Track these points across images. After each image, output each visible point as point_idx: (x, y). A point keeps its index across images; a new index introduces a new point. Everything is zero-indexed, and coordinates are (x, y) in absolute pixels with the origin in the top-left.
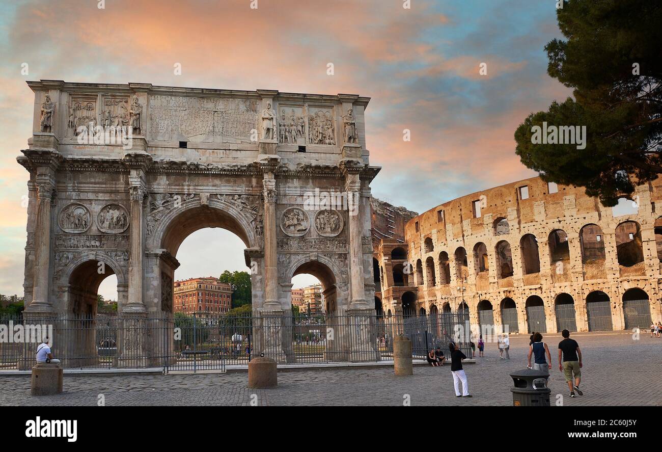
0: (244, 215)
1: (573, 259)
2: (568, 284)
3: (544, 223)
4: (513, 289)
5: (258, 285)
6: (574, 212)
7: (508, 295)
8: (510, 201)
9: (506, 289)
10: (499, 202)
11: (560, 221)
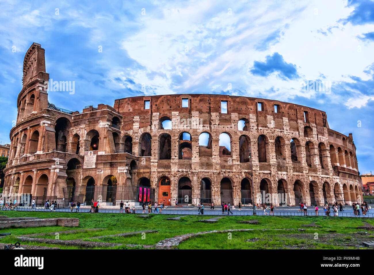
1: (287, 157)
2: (285, 173)
6: (288, 128)
8: (251, 109)
9: (247, 171)
10: (244, 107)
11: (281, 132)
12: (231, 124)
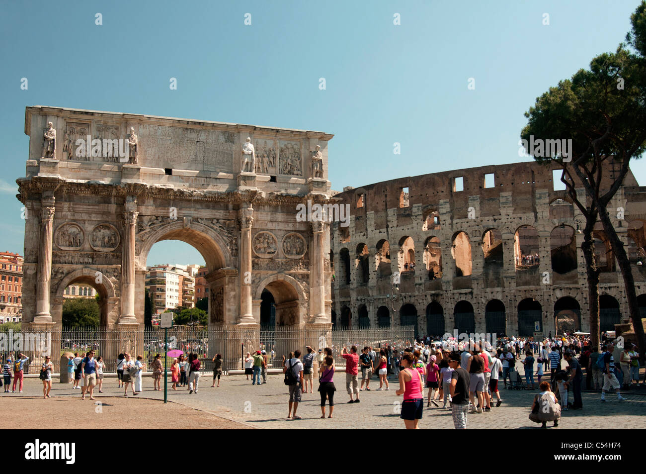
0: (221, 238)
2: (499, 289)
3: (479, 220)
4: (441, 293)
5: (232, 300)
6: (510, 211)
7: (435, 299)
8: (443, 192)
10: (430, 192)
11: (495, 220)
12: (412, 223)
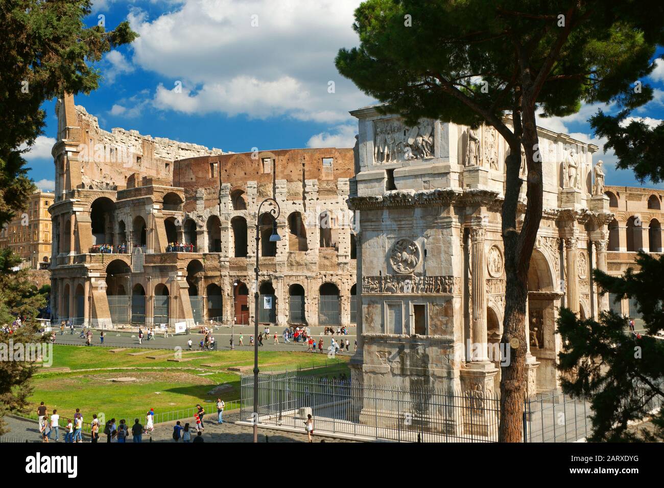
12: (337, 198)
